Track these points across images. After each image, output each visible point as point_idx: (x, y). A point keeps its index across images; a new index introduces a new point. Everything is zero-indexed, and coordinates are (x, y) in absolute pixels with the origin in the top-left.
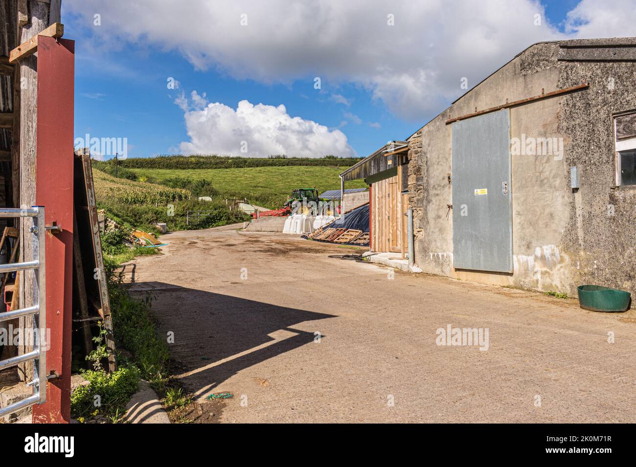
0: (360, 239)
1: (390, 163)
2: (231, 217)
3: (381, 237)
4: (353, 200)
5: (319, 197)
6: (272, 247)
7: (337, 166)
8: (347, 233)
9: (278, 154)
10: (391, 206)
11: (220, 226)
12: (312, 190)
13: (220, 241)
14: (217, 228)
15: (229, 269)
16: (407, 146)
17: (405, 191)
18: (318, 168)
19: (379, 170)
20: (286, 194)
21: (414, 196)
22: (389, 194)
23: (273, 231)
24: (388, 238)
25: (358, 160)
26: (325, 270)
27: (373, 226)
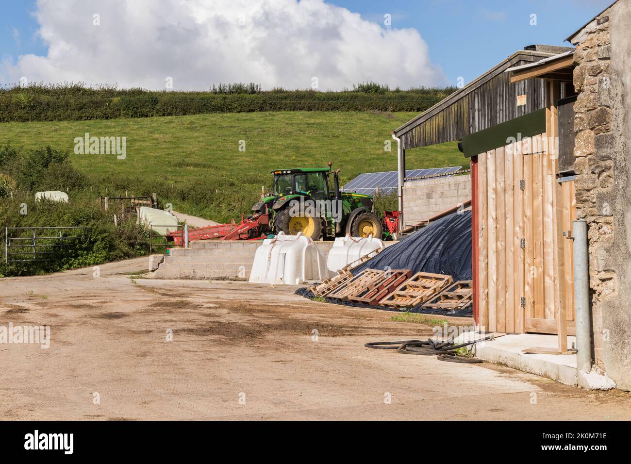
0: (446, 297)
1: (522, 100)
2: (117, 242)
3: (502, 294)
4: (429, 196)
5: (342, 189)
6: (221, 320)
7: (386, 110)
8: (414, 283)
9: (238, 83)
10: (528, 213)
11: (89, 265)
12: (324, 172)
13: (88, 306)
14: (80, 271)
15: (105, 381)
16: (570, 56)
17: (565, 175)
18: (337, 117)
19: (493, 119)
20: (257, 182)
21: (591, 186)
22: (523, 183)
23: (224, 279)
24: (522, 296)
25: (440, 95)
26: (356, 381)
27: (481, 265)
